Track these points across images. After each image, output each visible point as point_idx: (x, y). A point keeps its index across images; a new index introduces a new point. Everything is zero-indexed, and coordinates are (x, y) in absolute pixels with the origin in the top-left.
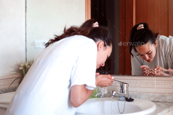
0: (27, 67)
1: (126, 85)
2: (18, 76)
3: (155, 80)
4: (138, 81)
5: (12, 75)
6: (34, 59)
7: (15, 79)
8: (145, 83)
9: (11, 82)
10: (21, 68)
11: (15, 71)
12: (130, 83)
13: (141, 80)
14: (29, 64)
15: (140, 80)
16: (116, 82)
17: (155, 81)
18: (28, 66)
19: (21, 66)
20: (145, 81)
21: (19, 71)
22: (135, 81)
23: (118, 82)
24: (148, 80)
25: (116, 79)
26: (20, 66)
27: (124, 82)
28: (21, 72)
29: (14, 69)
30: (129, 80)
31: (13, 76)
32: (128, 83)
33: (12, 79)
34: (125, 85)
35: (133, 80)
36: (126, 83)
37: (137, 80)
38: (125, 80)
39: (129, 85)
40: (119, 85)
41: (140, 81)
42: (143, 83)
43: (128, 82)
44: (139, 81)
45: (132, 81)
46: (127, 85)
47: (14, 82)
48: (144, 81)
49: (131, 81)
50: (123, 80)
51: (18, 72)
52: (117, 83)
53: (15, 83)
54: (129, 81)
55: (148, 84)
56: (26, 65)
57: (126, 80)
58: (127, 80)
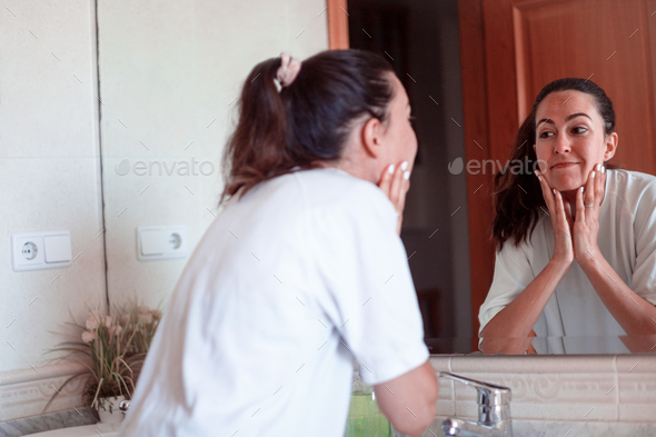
0: (111, 332)
1: (502, 395)
2: (77, 367)
3: (613, 371)
4: (545, 376)
5: (55, 362)
6: (136, 299)
7: (65, 379)
8: (574, 383)
9: (52, 392)
10: (87, 337)
11: (67, 346)
12: (516, 386)
13: (559, 372)
14: (117, 319)
15: (554, 372)
16: (462, 381)
17: (616, 376)
18: (114, 328)
19: (88, 326)
20: (575, 375)
21: (80, 347)
22: (534, 377)
23: (467, 382)
24: (587, 371)
25: (461, 371)
26: (86, 329)
27: (493, 383)
28: (90, 352)
29: (63, 341)
30: (513, 372)
31: (57, 369)
32: (507, 386)
33: (56, 380)
34: (497, 391)
35: (528, 372)
36: (498, 384)
37: (544, 372)
38: (496, 375)
39: (513, 392)
40: (472, 392)
41: (557, 375)
42: (567, 383)
43: (508, 380)
44: (551, 375)
45: (523, 376)
46: (505, 391)
47: (63, 391)
48: (570, 375)
49: (518, 375)
50: (487, 375)
51: (79, 350)
52: (465, 385)
53: (64, 396)
54: (513, 375)
55: (586, 387)
56: (108, 324)
57: (501, 375)
58: (506, 372)
